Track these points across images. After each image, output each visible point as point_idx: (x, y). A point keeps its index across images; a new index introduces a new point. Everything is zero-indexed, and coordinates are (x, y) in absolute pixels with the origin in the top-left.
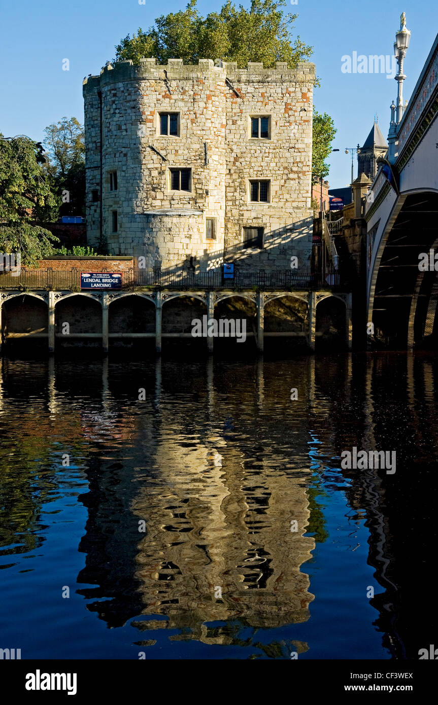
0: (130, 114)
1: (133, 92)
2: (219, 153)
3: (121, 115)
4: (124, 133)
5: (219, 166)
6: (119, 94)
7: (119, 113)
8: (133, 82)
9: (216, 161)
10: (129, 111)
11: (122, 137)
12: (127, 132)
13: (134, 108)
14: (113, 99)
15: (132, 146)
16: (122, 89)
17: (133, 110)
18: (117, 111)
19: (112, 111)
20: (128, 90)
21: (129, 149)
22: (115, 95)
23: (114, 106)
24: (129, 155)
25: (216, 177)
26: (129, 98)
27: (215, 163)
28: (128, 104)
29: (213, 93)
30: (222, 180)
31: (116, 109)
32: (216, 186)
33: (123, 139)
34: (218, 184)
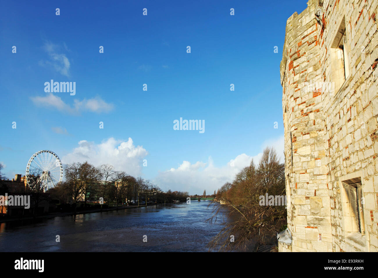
2: (312, 141)
5: (312, 163)
9: (304, 156)
25: (308, 183)
27: (303, 159)
29: (296, 56)
30: (321, 187)
32: (307, 198)
34: (312, 195)
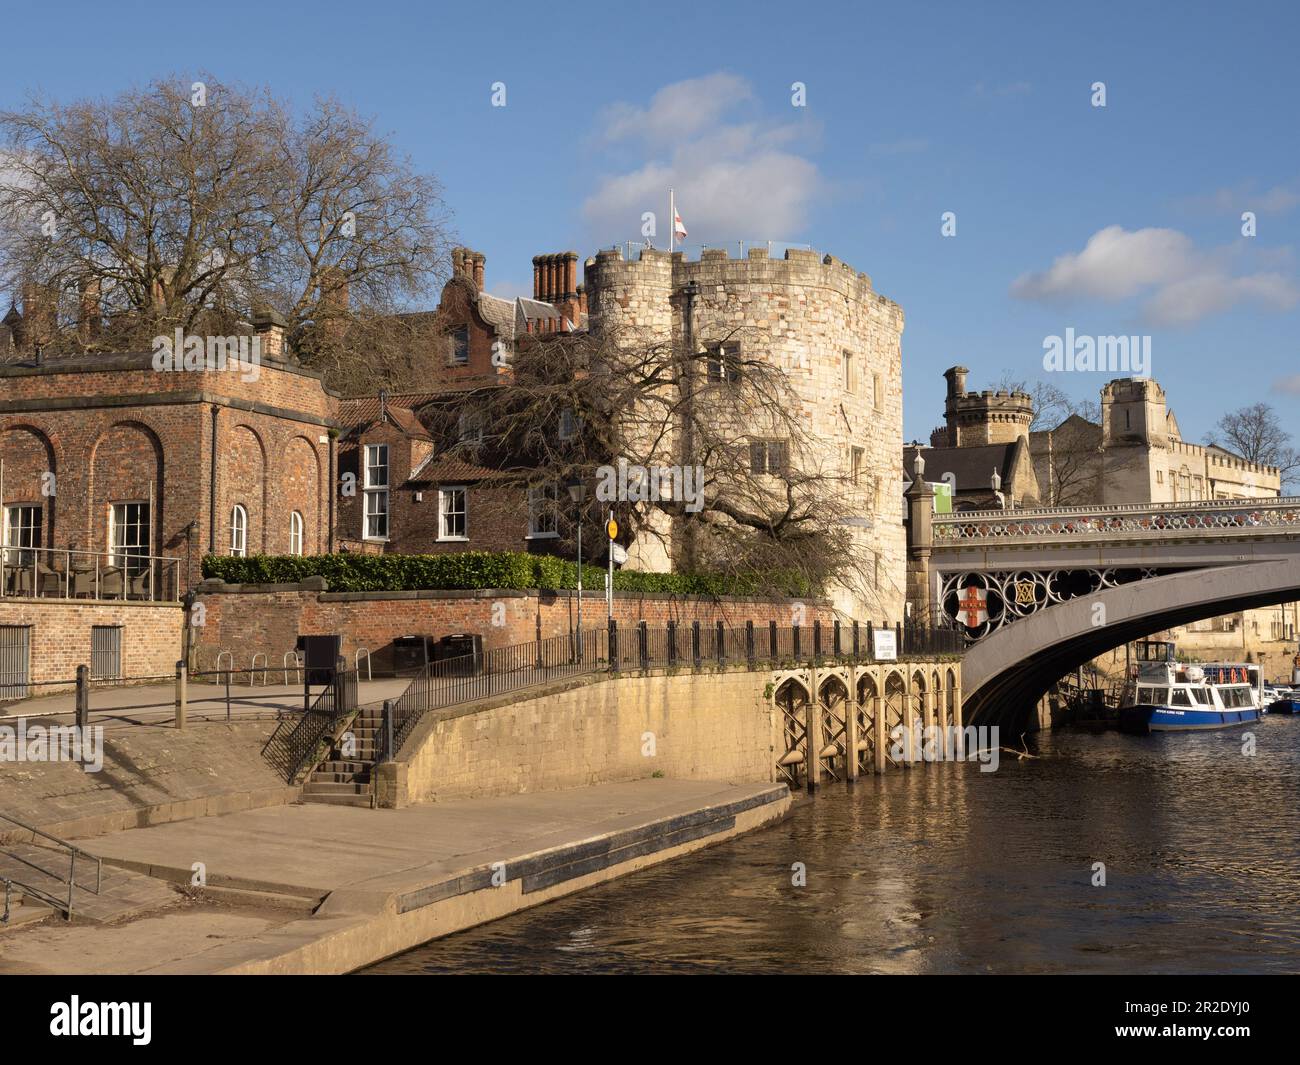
0: (818, 345)
1: (822, 307)
3: (799, 343)
4: (806, 375)
6: (795, 306)
7: (794, 338)
8: (820, 290)
10: (815, 338)
11: (801, 381)
12: (811, 374)
13: (823, 335)
14: (781, 311)
15: (820, 400)
16: (802, 298)
17: (823, 338)
18: (791, 334)
19: (776, 332)
20: (814, 302)
21: (816, 406)
22: (781, 305)
23: (783, 324)
24: (814, 415)
26: (815, 316)
28: (814, 327)
31: (788, 330)
33: (803, 385)
